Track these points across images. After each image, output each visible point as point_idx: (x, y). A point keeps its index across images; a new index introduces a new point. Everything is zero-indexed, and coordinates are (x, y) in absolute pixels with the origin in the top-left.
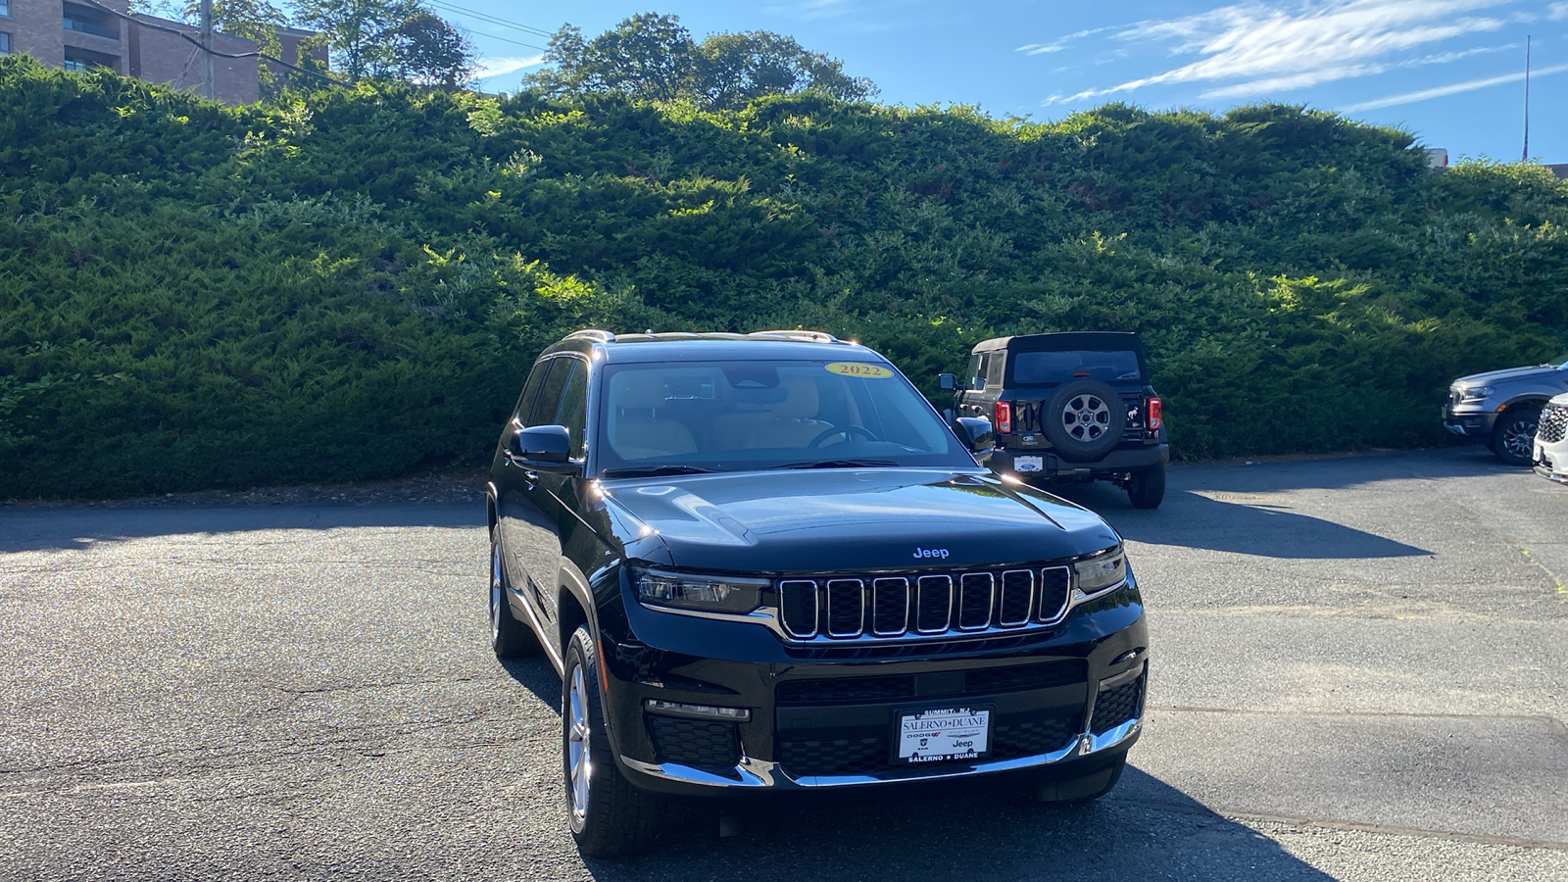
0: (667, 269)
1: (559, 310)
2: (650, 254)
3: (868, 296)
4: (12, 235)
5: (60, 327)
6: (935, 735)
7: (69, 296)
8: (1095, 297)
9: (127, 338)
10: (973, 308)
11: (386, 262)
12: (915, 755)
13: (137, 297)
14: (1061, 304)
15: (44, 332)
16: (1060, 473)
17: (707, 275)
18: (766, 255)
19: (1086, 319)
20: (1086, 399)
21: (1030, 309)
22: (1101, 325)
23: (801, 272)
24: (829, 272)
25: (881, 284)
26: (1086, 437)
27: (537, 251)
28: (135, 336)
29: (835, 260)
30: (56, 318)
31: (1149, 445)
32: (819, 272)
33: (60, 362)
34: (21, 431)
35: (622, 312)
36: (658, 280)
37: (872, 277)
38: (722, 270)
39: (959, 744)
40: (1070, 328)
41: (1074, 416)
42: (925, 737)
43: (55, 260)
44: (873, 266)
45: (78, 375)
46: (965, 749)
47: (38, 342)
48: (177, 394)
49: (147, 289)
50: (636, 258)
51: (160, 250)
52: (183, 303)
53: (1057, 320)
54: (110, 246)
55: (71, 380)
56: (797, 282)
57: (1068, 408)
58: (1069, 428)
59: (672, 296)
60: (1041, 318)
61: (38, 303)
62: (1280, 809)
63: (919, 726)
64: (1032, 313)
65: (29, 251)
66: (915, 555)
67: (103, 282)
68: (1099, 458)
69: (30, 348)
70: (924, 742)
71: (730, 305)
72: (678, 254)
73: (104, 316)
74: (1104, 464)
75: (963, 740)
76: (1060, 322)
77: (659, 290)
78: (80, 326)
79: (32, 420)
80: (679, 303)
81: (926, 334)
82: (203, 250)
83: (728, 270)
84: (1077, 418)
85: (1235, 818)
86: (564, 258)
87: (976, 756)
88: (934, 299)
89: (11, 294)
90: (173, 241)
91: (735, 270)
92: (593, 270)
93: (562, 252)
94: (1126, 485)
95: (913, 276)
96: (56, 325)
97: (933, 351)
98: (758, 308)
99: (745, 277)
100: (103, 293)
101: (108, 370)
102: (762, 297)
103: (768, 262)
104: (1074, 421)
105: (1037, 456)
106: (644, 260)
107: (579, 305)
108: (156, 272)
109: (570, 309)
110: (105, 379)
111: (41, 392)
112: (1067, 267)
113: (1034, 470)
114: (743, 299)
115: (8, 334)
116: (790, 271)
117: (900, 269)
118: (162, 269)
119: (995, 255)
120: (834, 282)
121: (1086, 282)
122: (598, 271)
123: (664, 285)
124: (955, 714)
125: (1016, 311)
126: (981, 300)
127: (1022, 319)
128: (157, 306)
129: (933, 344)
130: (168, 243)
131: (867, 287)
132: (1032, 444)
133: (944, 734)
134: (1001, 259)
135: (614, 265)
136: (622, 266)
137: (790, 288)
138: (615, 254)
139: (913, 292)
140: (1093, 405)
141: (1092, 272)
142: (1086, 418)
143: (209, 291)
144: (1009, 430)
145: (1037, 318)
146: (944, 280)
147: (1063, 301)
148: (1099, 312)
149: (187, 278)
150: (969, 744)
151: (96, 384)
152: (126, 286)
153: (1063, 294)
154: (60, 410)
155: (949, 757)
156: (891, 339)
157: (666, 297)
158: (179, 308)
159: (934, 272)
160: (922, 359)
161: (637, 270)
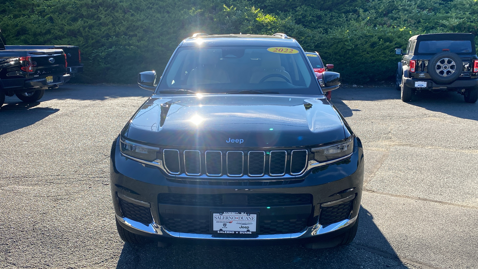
0: (306, 11)
1: (264, 26)
2: (300, 6)
3: (379, 20)
4: (109, 4)
5: (118, 32)
6: (230, 222)
7: (122, 23)
8: (470, 19)
9: (136, 35)
10: (420, 24)
11: (214, 10)
12: (221, 230)
13: (140, 23)
14: (455, 22)
15: (114, 33)
16: (433, 88)
17: (319, 13)
18: (342, 5)
19: (465, 28)
20: (446, 60)
21: (442, 24)
22: (471, 30)
23: (355, 11)
24: (365, 11)
25: (385, 15)
26: (445, 75)
27: (263, 6)
28: (138, 35)
29: (369, 6)
30: (117, 29)
31: (473, 79)
32: (361, 11)
33: (117, 42)
34: (107, 63)
35: (284, 26)
36: (303, 15)
37: (382, 12)
38: (326, 11)
39: (243, 227)
40: (457, 31)
41: (441, 66)
42: (225, 223)
43: (120, 11)
44: (383, 8)
45: (122, 47)
46: (246, 230)
47: (112, 37)
48: (148, 53)
49: (143, 20)
50: (296, 7)
51: (149, 8)
52: (152, 25)
53: (453, 28)
54: (135, 7)
55: (120, 48)
56: (353, 14)
57: (439, 63)
58: (438, 71)
59: (307, 21)
60: (446, 27)
61: (114, 25)
62: (433, 263)
63: (222, 218)
64: (443, 26)
65: (114, 9)
66: (227, 141)
67: (131, 18)
68: (450, 83)
69: (110, 38)
70: (225, 225)
71: (327, 23)
72: (310, 5)
73: (131, 28)
74: (452, 85)
75: (244, 226)
76: (454, 29)
77: (302, 18)
78: (123, 32)
79: (109, 60)
80: (309, 23)
81: (397, 34)
82: (161, 8)
83: (328, 11)
84: (442, 67)
85: (408, 264)
86: (272, 8)
87: (250, 233)
88: (405, 21)
89: (106, 22)
90: (152, 5)
91: (331, 11)
92: (280, 12)
93: (272, 6)
94: (463, 94)
95: (398, 12)
96: (117, 31)
97: (399, 40)
98: (337, 24)
99: (334, 13)
100: (131, 21)
101: (130, 45)
102: (338, 20)
103: (343, 7)
104: (440, 68)
105: (425, 81)
106: (298, 8)
107: (270, 24)
108: (146, 15)
109: (267, 26)
110: (128, 48)
111: (112, 51)
112: (460, 8)
113: (423, 87)
114: (332, 21)
115: (104, 34)
116: (351, 10)
117: (394, 9)
118: (148, 14)
119: (433, 3)
120: (366, 14)
121: (467, 13)
122: (282, 12)
123: (304, 17)
124: (239, 215)
125: (438, 25)
126: (423, 21)
127: (438, 28)
128: (145, 25)
129: (399, 37)
130: (151, 6)
131: (380, 16)
132: (423, 77)
133: (234, 223)
134: (435, 5)
135: (289, 10)
136: (291, 10)
137: (350, 17)
138: (289, 6)
139: (397, 18)
140: (449, 62)
141: (470, 9)
142: (445, 68)
143: (160, 21)
144: (414, 71)
145: (445, 27)
146: (410, 13)
147: (456, 20)
148: (471, 25)
149: (154, 17)
150: (247, 228)
151: (126, 49)
152: (138, 19)
153: (456, 18)
154: (116, 57)
155: (237, 233)
156: (383, 36)
157: (305, 21)
158: (151, 26)
159: (407, 10)
160: (394, 43)
161: (296, 11)
